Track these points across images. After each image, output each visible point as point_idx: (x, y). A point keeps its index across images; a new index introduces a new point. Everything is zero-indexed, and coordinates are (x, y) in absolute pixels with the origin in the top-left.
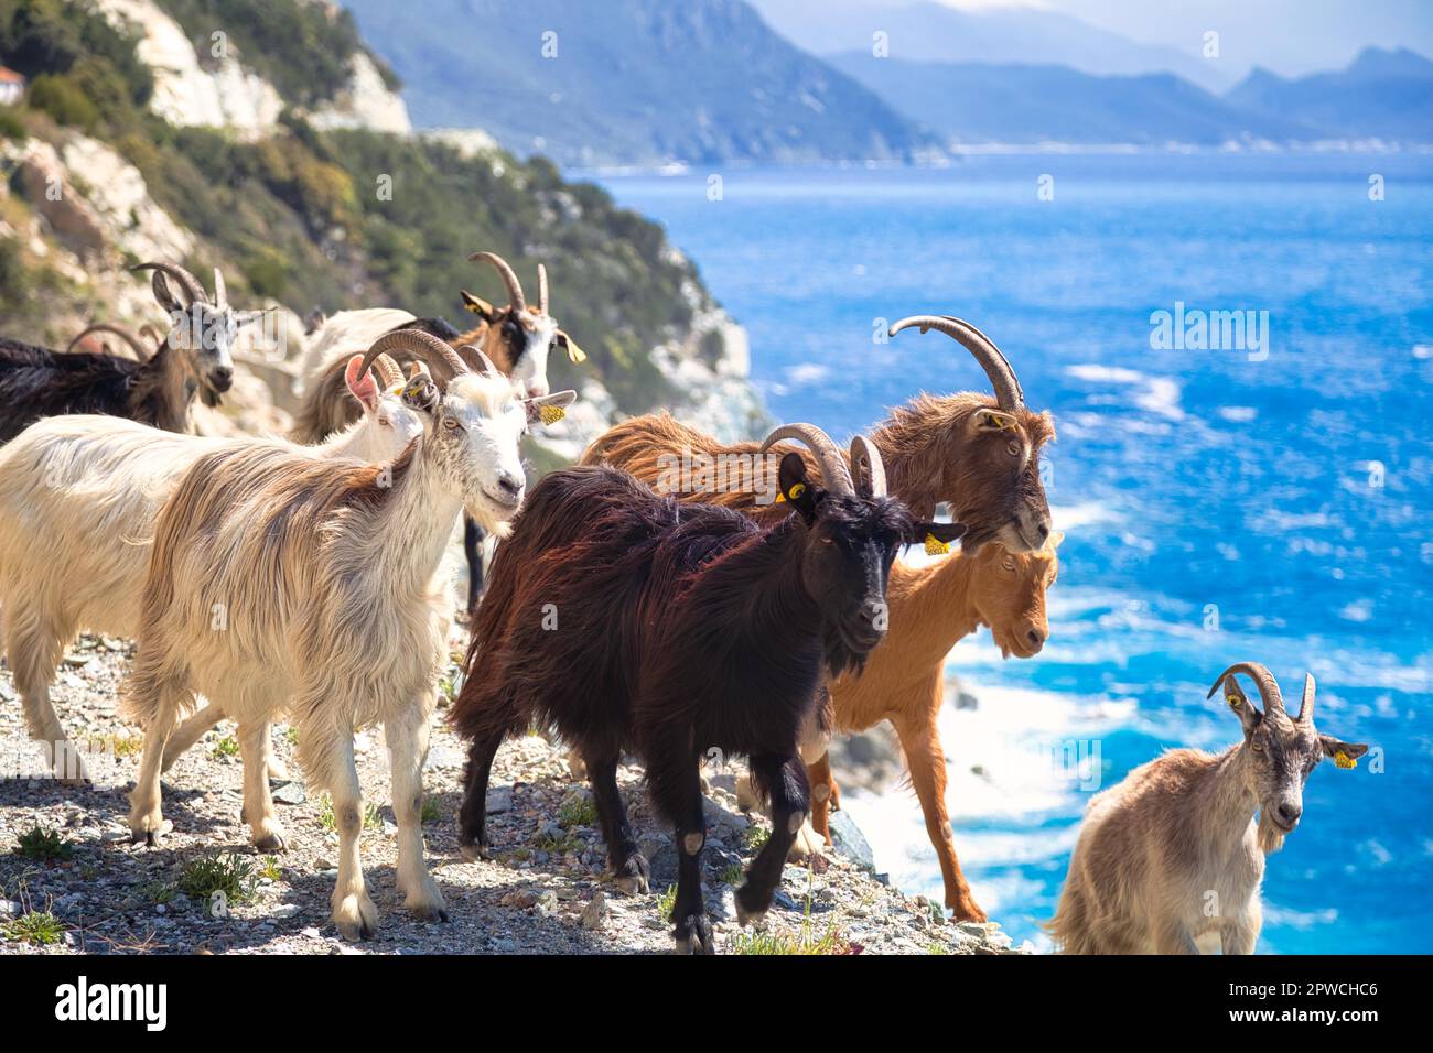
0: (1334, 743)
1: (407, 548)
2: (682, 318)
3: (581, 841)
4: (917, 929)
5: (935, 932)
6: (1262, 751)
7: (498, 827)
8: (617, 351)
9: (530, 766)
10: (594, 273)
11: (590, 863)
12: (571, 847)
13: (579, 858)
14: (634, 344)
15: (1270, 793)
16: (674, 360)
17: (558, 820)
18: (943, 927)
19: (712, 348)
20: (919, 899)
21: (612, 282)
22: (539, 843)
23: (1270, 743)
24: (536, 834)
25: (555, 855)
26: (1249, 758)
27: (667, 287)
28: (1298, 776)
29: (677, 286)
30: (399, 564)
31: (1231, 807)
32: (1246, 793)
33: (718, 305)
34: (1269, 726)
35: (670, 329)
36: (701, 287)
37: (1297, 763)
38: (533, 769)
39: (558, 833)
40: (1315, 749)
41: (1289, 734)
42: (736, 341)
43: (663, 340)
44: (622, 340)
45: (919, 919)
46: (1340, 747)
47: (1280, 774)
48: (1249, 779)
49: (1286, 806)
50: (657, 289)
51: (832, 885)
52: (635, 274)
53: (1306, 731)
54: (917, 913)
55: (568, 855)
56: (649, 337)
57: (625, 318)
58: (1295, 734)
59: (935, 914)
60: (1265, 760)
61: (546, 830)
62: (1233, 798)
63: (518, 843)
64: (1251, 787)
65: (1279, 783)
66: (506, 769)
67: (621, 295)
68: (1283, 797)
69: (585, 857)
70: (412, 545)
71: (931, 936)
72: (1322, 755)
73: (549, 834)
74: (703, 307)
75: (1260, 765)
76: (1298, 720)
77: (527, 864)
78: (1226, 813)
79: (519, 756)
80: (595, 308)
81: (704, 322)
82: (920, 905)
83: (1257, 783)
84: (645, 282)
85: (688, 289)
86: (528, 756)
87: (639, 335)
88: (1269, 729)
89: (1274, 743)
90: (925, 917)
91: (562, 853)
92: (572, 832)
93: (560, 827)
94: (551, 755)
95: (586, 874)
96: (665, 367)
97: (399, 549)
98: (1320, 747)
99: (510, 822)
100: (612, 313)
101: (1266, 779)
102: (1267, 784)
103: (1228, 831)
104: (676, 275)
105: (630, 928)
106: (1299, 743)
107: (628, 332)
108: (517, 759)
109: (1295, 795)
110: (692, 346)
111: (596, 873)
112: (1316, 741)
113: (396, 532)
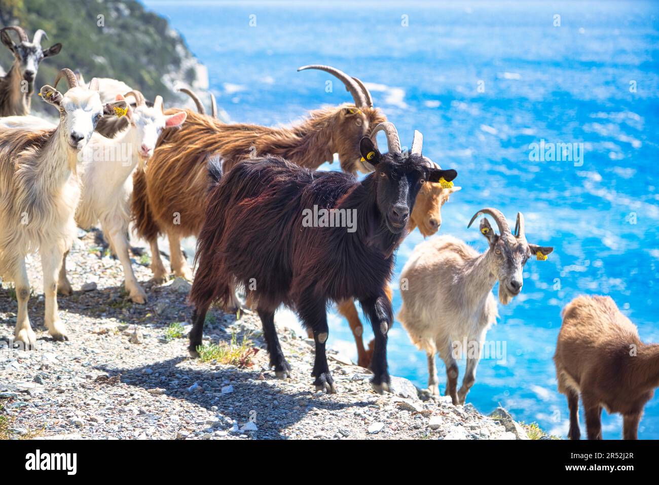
0: (535, 247)
1: (54, 169)
2: (177, 62)
3: (129, 303)
4: (284, 341)
5: (292, 343)
6: (501, 254)
7: (91, 297)
8: (147, 77)
9: (106, 269)
10: (136, 41)
11: (134, 313)
12: (125, 306)
13: (129, 311)
14: (154, 74)
15: (506, 275)
16: (173, 81)
17: (119, 294)
18: (296, 341)
19: (191, 76)
20: (285, 328)
21: (145, 45)
22: (110, 304)
23: (505, 249)
24: (109, 301)
25: (118, 310)
26: (492, 257)
27: (169, 47)
28: (520, 266)
29: (174, 47)
30: (50, 177)
31: (480, 282)
32: (491, 275)
33: (194, 55)
34: (503, 240)
35: (171, 67)
36: (185, 47)
37: (519, 259)
38: (107, 270)
39: (119, 300)
40: (527, 251)
41: (514, 245)
42: (202, 72)
43: (168, 72)
44: (149, 72)
45: (285, 337)
46: (539, 249)
47: (510, 265)
48: (492, 267)
49: (515, 282)
50: (164, 49)
51: (245, 322)
52: (155, 42)
53: (522, 242)
54: (284, 335)
55: (124, 310)
56: (162, 70)
57: (150, 62)
58: (517, 244)
59: (292, 335)
60: (502, 258)
61: (113, 299)
62: (482, 277)
63: (101, 304)
64: (494, 273)
65: (510, 270)
66: (95, 270)
67: (148, 51)
68: (513, 277)
69: (132, 310)
70: (56, 168)
71: (291, 345)
72: (530, 254)
73: (115, 300)
74: (187, 56)
75: (500, 261)
76: (518, 237)
77: (104, 314)
78: (476, 285)
79: (101, 265)
80: (136, 57)
81: (187, 64)
82: (286, 330)
83: (498, 271)
84: (159, 45)
85: (179, 49)
86: (105, 264)
87: (157, 69)
88: (503, 242)
89: (507, 250)
90: (288, 336)
91: (121, 308)
92: (125, 299)
93: (120, 297)
94: (116, 264)
95: (132, 318)
96: (169, 85)
97: (50, 170)
98: (530, 250)
99: (97, 295)
100: (144, 59)
101: (503, 268)
102: (503, 271)
103: (477, 294)
104: (173, 42)
105: (153, 343)
106: (519, 249)
107: (152, 68)
108: (100, 266)
109: (519, 276)
110: (181, 74)
111: (137, 318)
112: (527, 248)
113: (49, 162)
